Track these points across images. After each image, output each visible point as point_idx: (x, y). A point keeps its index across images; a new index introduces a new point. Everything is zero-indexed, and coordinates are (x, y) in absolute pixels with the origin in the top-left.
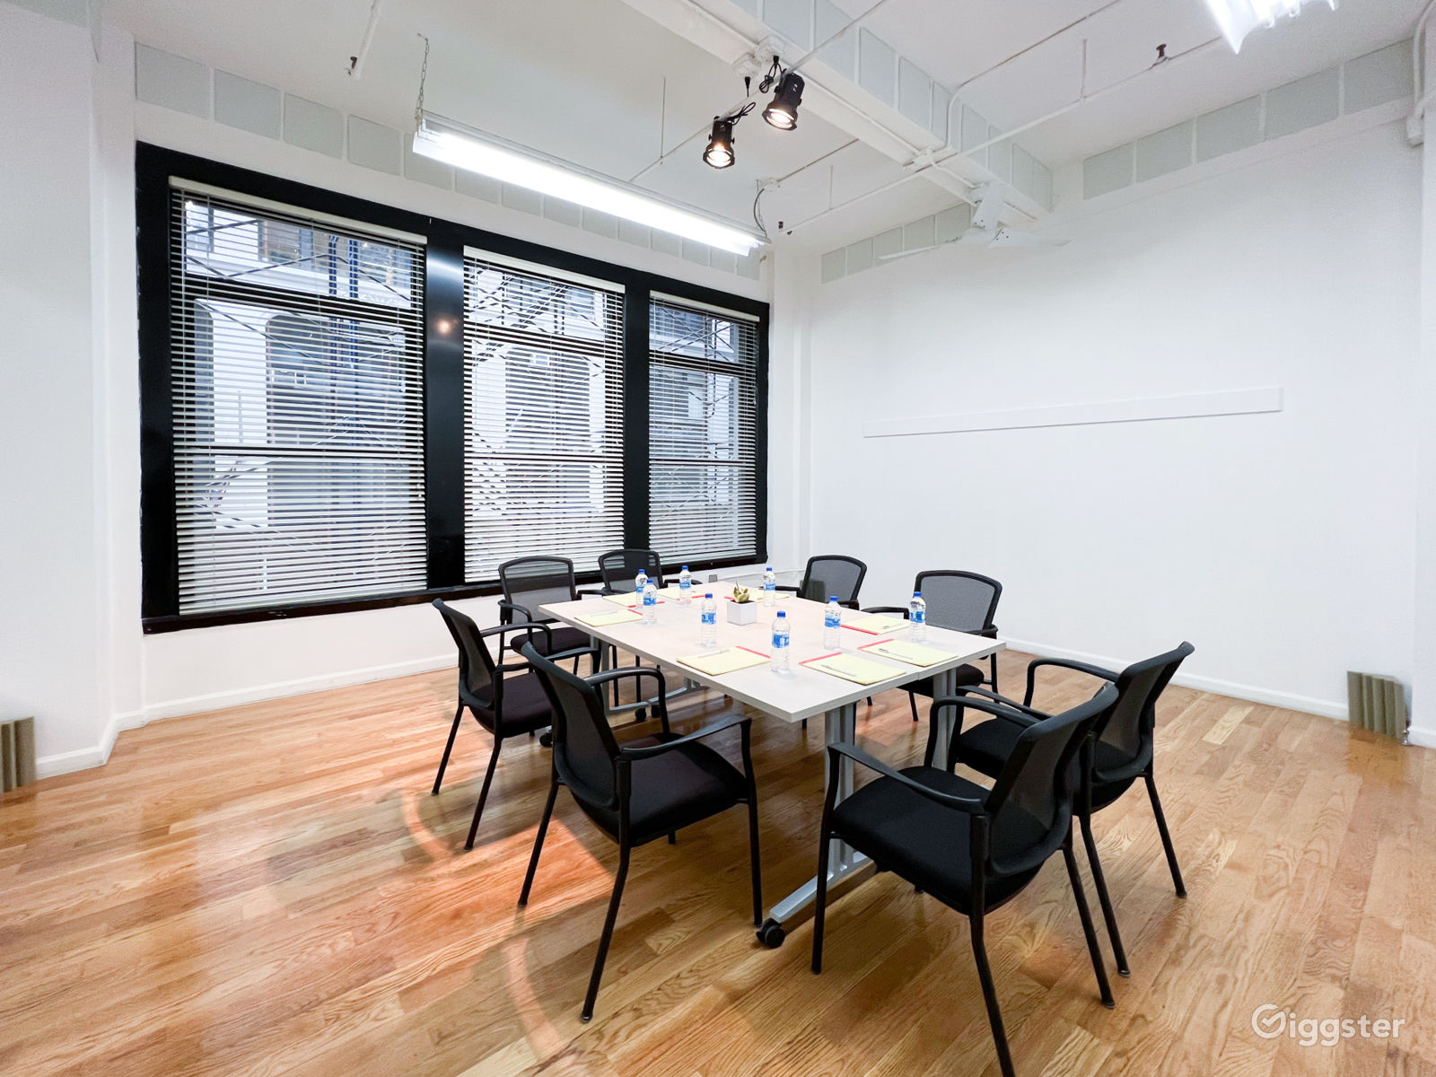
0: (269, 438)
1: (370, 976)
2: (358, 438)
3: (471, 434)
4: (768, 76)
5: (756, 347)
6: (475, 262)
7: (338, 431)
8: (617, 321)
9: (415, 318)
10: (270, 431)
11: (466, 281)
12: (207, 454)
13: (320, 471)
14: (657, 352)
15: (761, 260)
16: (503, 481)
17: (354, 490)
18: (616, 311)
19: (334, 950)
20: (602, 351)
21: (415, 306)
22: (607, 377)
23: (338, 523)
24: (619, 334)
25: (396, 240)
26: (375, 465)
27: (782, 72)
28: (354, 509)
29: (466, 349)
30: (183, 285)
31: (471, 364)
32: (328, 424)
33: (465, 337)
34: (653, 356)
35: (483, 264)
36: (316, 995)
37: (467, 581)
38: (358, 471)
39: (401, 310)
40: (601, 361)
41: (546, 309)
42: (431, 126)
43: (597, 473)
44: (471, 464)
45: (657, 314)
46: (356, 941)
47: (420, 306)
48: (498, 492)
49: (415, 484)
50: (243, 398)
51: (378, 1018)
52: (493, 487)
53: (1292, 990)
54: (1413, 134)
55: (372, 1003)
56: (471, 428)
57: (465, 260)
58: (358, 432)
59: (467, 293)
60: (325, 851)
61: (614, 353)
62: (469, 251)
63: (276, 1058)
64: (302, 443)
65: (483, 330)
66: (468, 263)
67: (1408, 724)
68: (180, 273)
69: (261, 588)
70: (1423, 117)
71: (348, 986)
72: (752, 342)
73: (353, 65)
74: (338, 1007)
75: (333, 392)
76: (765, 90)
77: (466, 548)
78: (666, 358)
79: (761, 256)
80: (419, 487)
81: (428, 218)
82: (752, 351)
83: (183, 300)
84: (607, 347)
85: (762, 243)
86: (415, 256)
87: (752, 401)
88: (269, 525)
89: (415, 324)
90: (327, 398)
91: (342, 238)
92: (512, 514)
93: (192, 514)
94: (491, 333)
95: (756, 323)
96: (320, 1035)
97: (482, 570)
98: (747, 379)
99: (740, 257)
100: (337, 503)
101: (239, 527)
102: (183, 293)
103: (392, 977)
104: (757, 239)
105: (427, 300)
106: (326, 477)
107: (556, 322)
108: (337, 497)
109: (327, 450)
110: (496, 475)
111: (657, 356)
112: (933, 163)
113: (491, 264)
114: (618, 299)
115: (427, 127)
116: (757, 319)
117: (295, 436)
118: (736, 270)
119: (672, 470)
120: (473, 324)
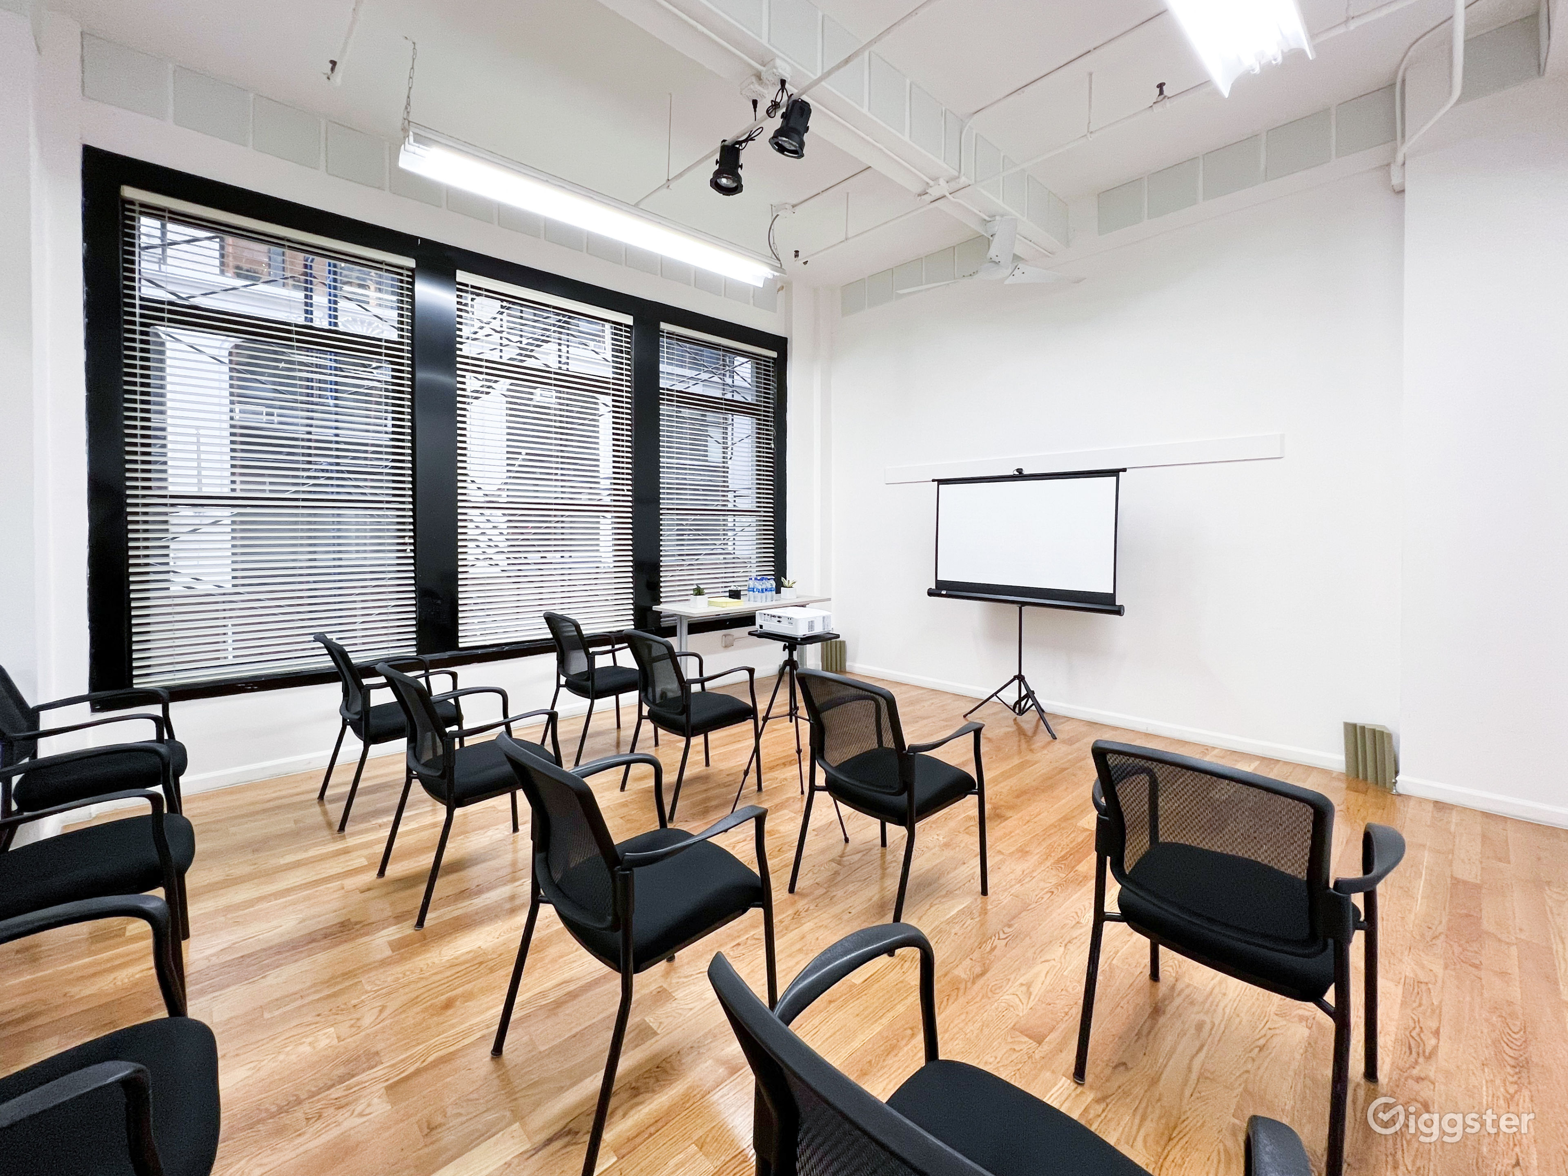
0: (234, 486)
1: (354, 1072)
2: (338, 486)
3: (465, 481)
4: (775, 102)
5: (773, 386)
6: (469, 289)
7: (315, 478)
8: (624, 355)
9: (402, 350)
10: (234, 478)
11: (459, 310)
12: (165, 505)
13: (296, 523)
14: (668, 390)
15: (779, 290)
16: (501, 533)
17: (334, 545)
18: (624, 344)
19: (314, 1048)
20: (609, 389)
21: (402, 337)
22: (614, 417)
23: (315, 582)
24: (626, 370)
25: (381, 263)
26: (357, 516)
27: (790, 97)
28: (334, 567)
29: (459, 386)
30: (138, 311)
31: (464, 403)
32: (304, 470)
33: (459, 372)
34: (663, 394)
35: (478, 291)
36: (295, 1095)
37: (461, 645)
38: (339, 523)
39: (387, 341)
40: (608, 400)
41: (548, 342)
42: (419, 139)
43: (606, 525)
44: (465, 514)
45: (667, 348)
46: (338, 1038)
47: (408, 338)
48: (496, 546)
49: (404, 537)
50: (202, 440)
51: (365, 1113)
52: (490, 540)
53: (1263, 1032)
54: (1396, 181)
55: (356, 1100)
56: (466, 475)
57: (458, 286)
58: (338, 479)
59: (461, 323)
60: (303, 946)
61: (622, 391)
62: (462, 276)
63: (254, 1160)
64: (271, 491)
65: (477, 365)
66: (462, 288)
67: (1397, 773)
68: (133, 297)
69: (225, 658)
70: (1404, 164)
71: (330, 1083)
72: (769, 380)
73: (333, 69)
74: (319, 1105)
75: (309, 433)
76: (772, 115)
77: (460, 608)
78: (678, 396)
79: (778, 287)
80: (407, 540)
81: (417, 238)
82: (769, 389)
83: (138, 328)
84: (614, 384)
85: (776, 274)
86: (402, 281)
87: (769, 444)
88: (234, 586)
89: (402, 357)
90: (303, 440)
91: (318, 259)
92: (513, 571)
93: (147, 573)
94: (487, 367)
95: (773, 359)
96: (300, 1135)
97: (478, 633)
98: (764, 420)
99: (756, 288)
100: (315, 560)
101: (201, 588)
102: (138, 319)
103: (378, 1071)
104: (772, 270)
105: (416, 331)
106: (302, 530)
107: (560, 356)
108: (315, 552)
109: (304, 500)
110: (495, 527)
111: (668, 395)
112: (948, 195)
113: (487, 290)
114: (626, 331)
115: (414, 141)
116: (774, 354)
117: (264, 483)
118: (752, 301)
119: (687, 520)
120: (467, 357)
